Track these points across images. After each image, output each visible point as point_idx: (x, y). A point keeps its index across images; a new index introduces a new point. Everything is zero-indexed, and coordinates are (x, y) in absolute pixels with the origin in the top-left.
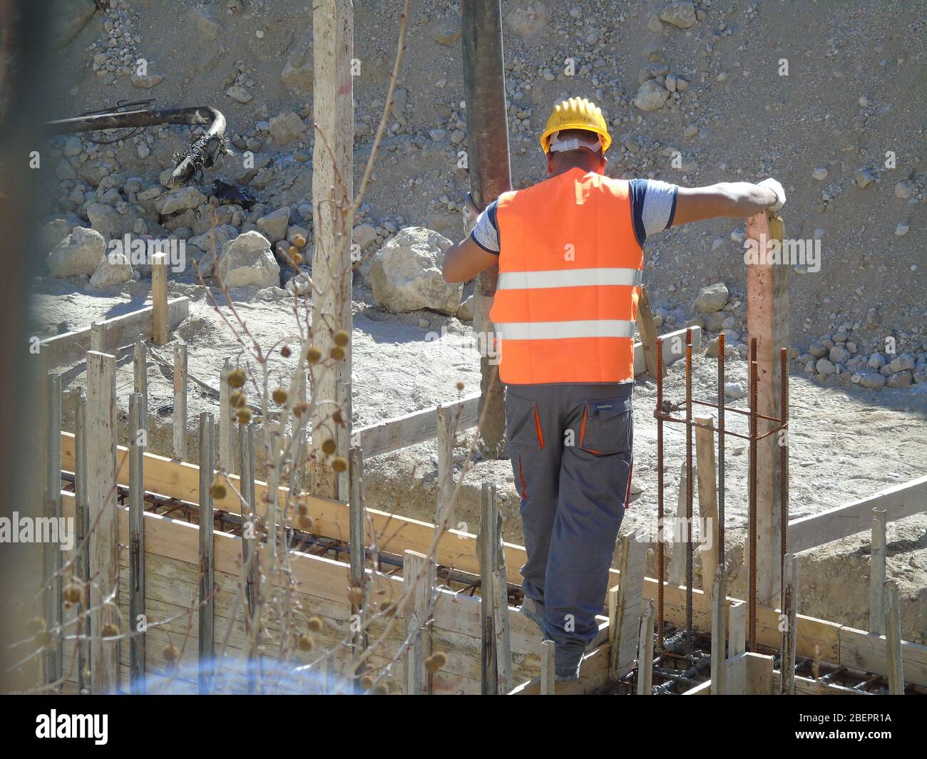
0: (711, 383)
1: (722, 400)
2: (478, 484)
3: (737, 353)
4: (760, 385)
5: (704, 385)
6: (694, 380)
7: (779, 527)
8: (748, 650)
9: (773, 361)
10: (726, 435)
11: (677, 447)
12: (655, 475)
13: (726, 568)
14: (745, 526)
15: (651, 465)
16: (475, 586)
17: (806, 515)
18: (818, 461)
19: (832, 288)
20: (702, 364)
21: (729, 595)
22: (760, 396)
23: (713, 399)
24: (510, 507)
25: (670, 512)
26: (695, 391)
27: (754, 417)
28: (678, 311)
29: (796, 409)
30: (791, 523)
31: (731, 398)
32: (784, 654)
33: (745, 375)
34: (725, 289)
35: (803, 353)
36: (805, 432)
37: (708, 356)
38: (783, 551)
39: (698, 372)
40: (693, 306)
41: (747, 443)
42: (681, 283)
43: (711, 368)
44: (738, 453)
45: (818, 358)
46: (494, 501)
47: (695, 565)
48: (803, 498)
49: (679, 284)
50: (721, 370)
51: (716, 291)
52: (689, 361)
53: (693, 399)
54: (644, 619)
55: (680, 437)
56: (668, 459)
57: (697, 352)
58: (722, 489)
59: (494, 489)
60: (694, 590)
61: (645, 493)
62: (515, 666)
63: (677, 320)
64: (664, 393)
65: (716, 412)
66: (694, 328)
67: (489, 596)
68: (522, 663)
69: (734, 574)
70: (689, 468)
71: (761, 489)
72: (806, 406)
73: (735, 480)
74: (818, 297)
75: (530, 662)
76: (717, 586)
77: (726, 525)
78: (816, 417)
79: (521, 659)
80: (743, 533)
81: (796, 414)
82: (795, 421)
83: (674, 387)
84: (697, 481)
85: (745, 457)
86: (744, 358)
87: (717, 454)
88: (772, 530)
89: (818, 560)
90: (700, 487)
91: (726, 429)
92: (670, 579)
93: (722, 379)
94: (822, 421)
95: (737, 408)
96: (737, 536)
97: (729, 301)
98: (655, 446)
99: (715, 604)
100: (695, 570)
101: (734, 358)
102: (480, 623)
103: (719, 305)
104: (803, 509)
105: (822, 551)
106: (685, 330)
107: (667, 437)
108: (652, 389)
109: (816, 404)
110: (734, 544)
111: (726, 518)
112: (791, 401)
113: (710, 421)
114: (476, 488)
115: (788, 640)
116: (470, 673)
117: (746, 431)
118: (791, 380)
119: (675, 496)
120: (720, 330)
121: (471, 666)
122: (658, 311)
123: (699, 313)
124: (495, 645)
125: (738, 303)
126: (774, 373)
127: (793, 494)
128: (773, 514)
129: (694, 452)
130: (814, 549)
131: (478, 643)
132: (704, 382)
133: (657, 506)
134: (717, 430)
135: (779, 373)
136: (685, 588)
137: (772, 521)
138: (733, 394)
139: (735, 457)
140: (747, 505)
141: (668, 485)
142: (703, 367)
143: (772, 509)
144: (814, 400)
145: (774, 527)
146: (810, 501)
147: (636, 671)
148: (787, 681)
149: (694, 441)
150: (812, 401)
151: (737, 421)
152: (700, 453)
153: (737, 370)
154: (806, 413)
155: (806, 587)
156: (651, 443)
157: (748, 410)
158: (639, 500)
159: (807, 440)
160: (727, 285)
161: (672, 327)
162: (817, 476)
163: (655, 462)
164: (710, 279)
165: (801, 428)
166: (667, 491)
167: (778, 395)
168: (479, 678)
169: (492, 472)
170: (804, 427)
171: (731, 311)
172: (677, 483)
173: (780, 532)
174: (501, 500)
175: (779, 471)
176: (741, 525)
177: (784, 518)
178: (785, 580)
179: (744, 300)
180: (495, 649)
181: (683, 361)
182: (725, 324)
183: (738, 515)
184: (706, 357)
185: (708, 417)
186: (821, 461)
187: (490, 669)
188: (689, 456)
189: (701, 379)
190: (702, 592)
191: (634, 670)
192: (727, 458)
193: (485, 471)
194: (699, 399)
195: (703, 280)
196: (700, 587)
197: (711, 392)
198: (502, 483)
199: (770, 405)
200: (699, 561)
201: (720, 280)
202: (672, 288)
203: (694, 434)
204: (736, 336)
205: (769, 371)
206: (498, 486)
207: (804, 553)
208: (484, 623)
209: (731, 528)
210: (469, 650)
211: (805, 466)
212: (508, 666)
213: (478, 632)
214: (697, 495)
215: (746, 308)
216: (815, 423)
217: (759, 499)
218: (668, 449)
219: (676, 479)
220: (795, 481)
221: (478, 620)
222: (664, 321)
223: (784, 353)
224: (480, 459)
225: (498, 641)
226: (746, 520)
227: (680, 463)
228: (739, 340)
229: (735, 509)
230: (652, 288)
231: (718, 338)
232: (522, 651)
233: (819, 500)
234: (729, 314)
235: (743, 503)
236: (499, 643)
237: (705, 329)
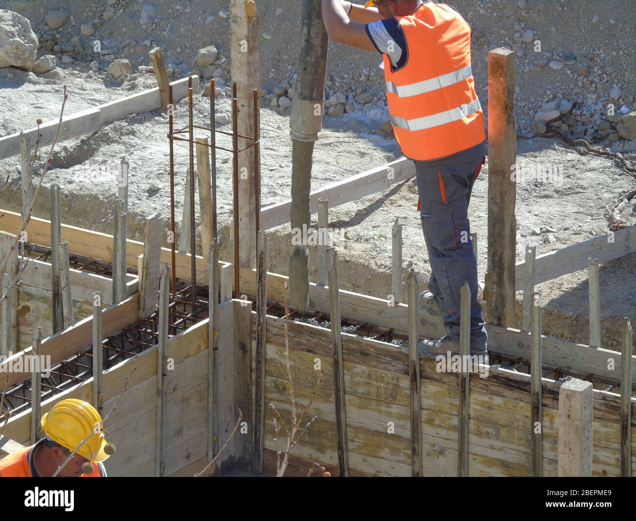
0: (206, 114)
1: (214, 126)
2: (48, 185)
3: (224, 94)
4: (240, 116)
5: (202, 116)
6: (195, 112)
7: (254, 212)
8: (234, 297)
9: (249, 99)
10: (216, 149)
11: (184, 158)
12: (168, 177)
13: (218, 241)
14: (231, 212)
15: (166, 171)
16: (47, 255)
17: (273, 204)
18: (281, 166)
19: (289, 48)
20: (200, 101)
21: (221, 260)
22: (239, 122)
23: (207, 125)
24: (70, 201)
25: (179, 202)
26: (195, 120)
27: (235, 136)
28: (184, 66)
29: (265, 131)
30: (262, 210)
31: (220, 124)
32: (259, 300)
33: (230, 108)
34: (215, 50)
35: (269, 92)
36: (271, 147)
37: (204, 95)
38: (258, 229)
39: (197, 106)
40: (193, 62)
41: (232, 155)
42: (185, 46)
43: (206, 104)
44: (225, 162)
45: (279, 96)
46: (59, 197)
47: (197, 239)
48: (270, 193)
49: (184, 47)
50: (213, 105)
51: (209, 51)
52: (191, 99)
53: (194, 125)
54: (163, 277)
55: (185, 151)
56: (177, 166)
57: (197, 93)
58: (215, 187)
59: (59, 188)
60: (196, 256)
61: (162, 190)
62: (75, 310)
63: (183, 72)
64: (173, 122)
65: (209, 133)
66: (194, 77)
67: (57, 262)
68: (80, 308)
69: (223, 245)
70: (192, 173)
71: (241, 187)
72: (272, 129)
73: (223, 181)
74: (279, 54)
75: (85, 307)
76: (212, 253)
77: (218, 211)
78: (279, 136)
79: (79, 304)
80: (230, 216)
81: (265, 135)
82: (264, 139)
83: (181, 117)
84: (197, 181)
85: (230, 164)
86: (228, 96)
87: (211, 163)
88: (250, 215)
89: (282, 234)
90: (199, 185)
91: (217, 145)
92: (180, 248)
93: (213, 111)
94: (283, 140)
95: (224, 131)
96: (225, 219)
97: (218, 58)
98: (168, 158)
99: (211, 266)
100: (197, 243)
101: (222, 96)
102: (51, 281)
103: (211, 61)
104: (271, 199)
105: (284, 228)
106: (187, 79)
107: (176, 151)
108: (166, 118)
109: (279, 128)
110: (223, 225)
111: (218, 206)
112: (262, 126)
113: (206, 140)
114: (47, 188)
115: (262, 290)
116: (44, 314)
117: (230, 146)
118: (261, 111)
119: (182, 192)
120: (212, 78)
121: (45, 310)
122: (170, 65)
123: (197, 66)
124: (61, 295)
125: (224, 59)
126: (250, 106)
127: (264, 190)
128: (250, 204)
129: (195, 161)
130: (278, 227)
131: (50, 294)
132: (201, 113)
133: (170, 199)
134: (210, 146)
135: (253, 107)
136: (190, 255)
137: (250, 208)
138: (221, 121)
139: (223, 165)
140: (232, 197)
141: (177, 184)
142: (200, 103)
143: (250, 200)
144: (278, 125)
145: (250, 212)
146: (275, 194)
147: (157, 312)
148: (261, 318)
149: (195, 154)
150: (276, 126)
151: (224, 140)
152: (199, 162)
153: (224, 105)
154: (272, 134)
155: (273, 253)
156: (165, 155)
157: (232, 132)
158: (158, 195)
159: (272, 152)
160: (217, 47)
161: (179, 76)
162: (280, 177)
163: (168, 169)
164: (205, 43)
165: (269, 144)
166: (176, 189)
167: (252, 122)
168: (51, 318)
169: (58, 177)
170: (271, 144)
171: (220, 65)
172: (183, 183)
173: (255, 216)
174: (64, 197)
175: (253, 174)
176: (228, 211)
177: (258, 206)
178: (259, 249)
179: (228, 57)
180: (61, 297)
181: (187, 99)
182: (215, 74)
183: (226, 204)
184: (202, 96)
185: (205, 137)
186: (283, 167)
187: (58, 312)
188: (192, 164)
189: (199, 111)
190: (202, 258)
191: (156, 312)
192: (217, 165)
193: (53, 176)
194: (198, 125)
195: (200, 44)
196: (201, 254)
197: (206, 120)
198: (65, 185)
199: (247, 129)
200: (200, 236)
201: (211, 44)
202: (179, 50)
203: (195, 149)
204: (223, 82)
205: (246, 105)
206: (62, 187)
207: (272, 230)
208: (54, 280)
209: (222, 214)
210: (44, 299)
211: (271, 170)
212: (70, 310)
213: (50, 286)
214: (198, 191)
215: (229, 63)
216: (278, 141)
217: (240, 193)
218: (177, 160)
219: (183, 180)
220: (265, 180)
221: (49, 278)
222: (174, 73)
223: (255, 92)
224: (49, 169)
225: (63, 292)
226: (232, 207)
227: (185, 169)
228: (225, 85)
229: (224, 201)
230: (166, 50)
231: (210, 83)
232: (79, 299)
233: (281, 193)
234: (218, 67)
235: (230, 196)
236: (64, 294)
237: (201, 77)
